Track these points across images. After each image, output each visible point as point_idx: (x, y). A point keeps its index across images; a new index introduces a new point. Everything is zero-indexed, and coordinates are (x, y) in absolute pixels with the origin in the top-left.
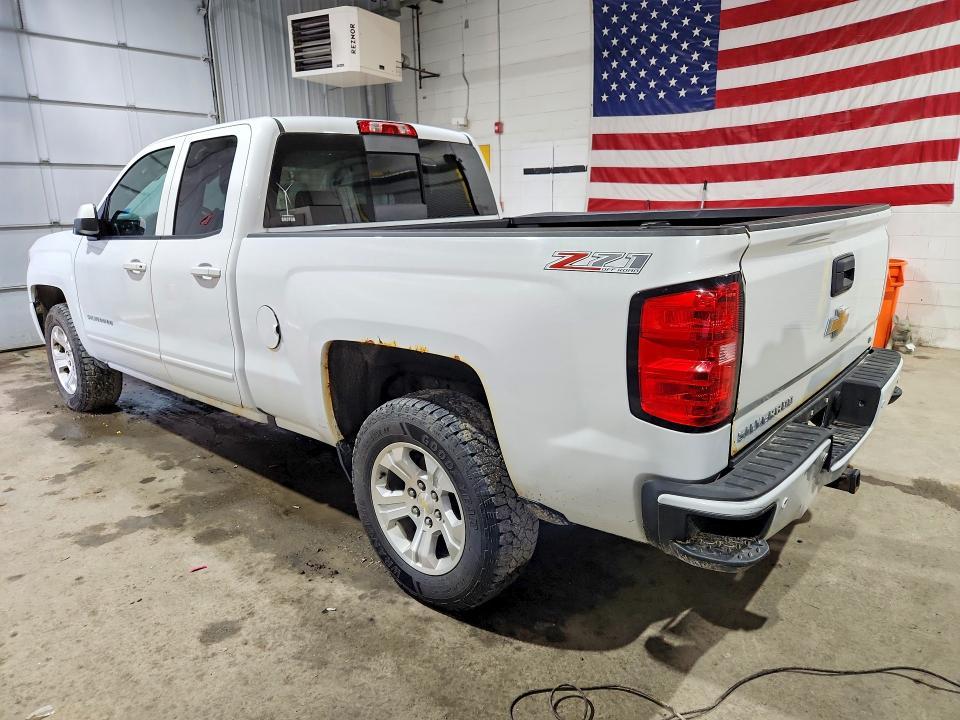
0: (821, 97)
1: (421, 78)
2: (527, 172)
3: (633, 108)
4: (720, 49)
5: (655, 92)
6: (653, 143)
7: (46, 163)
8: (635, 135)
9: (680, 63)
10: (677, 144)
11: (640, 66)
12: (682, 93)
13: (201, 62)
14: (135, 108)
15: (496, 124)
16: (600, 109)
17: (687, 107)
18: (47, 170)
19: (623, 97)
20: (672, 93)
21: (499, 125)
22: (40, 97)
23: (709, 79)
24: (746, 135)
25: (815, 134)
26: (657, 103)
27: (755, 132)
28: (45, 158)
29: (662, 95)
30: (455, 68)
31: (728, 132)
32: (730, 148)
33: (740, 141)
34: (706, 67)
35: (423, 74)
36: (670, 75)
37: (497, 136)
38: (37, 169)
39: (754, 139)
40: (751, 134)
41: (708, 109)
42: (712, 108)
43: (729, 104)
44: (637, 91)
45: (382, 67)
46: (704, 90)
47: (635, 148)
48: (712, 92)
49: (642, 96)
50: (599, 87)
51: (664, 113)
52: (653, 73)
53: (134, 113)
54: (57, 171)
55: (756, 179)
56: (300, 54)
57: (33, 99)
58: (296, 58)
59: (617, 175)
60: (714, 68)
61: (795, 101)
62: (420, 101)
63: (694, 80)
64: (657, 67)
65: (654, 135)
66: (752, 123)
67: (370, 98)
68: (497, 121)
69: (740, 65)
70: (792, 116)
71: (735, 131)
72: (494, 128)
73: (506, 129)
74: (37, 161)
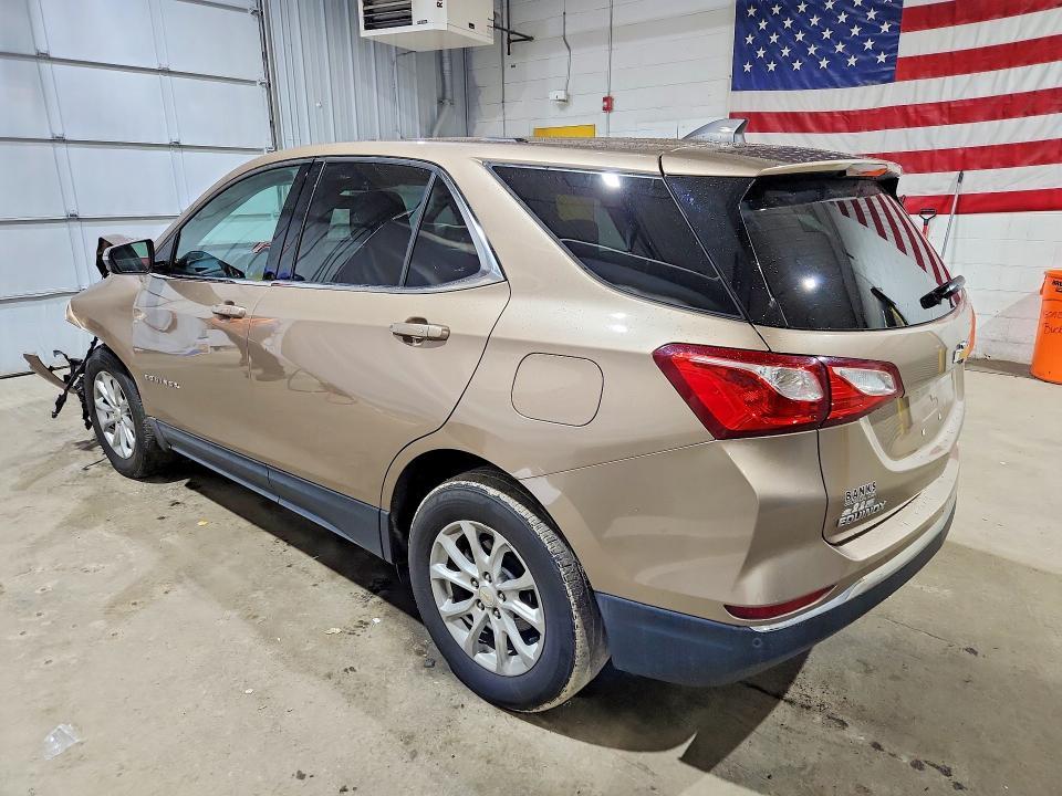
0: (1038, 68)
1: (509, 41)
3: (784, 80)
4: (905, 6)
5: (815, 60)
6: (810, 124)
7: (61, 140)
8: (785, 113)
9: (850, 23)
10: (841, 126)
11: (797, 26)
12: (852, 61)
13: (248, 16)
14: (167, 72)
15: (605, 99)
16: (740, 82)
17: (857, 79)
18: (61, 149)
19: (772, 66)
20: (837, 61)
21: (608, 101)
22: (52, 55)
23: (890, 43)
24: (935, 115)
25: (1027, 114)
26: (817, 74)
27: (947, 112)
28: (58, 133)
29: (824, 63)
30: (553, 28)
31: (911, 110)
32: (911, 131)
33: (926, 122)
34: (885, 28)
35: (512, 37)
36: (836, 38)
37: (604, 114)
38: (49, 147)
39: (945, 119)
40: (942, 113)
41: (885, 82)
42: (891, 80)
43: (914, 76)
44: (792, 59)
45: (471, 26)
46: (882, 58)
47: (785, 130)
48: (891, 60)
49: (797, 65)
50: (741, 53)
51: (826, 87)
52: (814, 35)
53: (167, 78)
54: (75, 150)
55: (945, 171)
56: (370, 7)
57: (43, 57)
58: (366, 12)
60: (896, 30)
61: (1002, 72)
62: (508, 69)
63: (869, 45)
64: (820, 29)
65: (810, 114)
66: (944, 99)
67: (447, 66)
68: (606, 95)
69: (931, 26)
70: (998, 92)
71: (920, 109)
72: (602, 104)
73: (616, 105)
74: (50, 137)
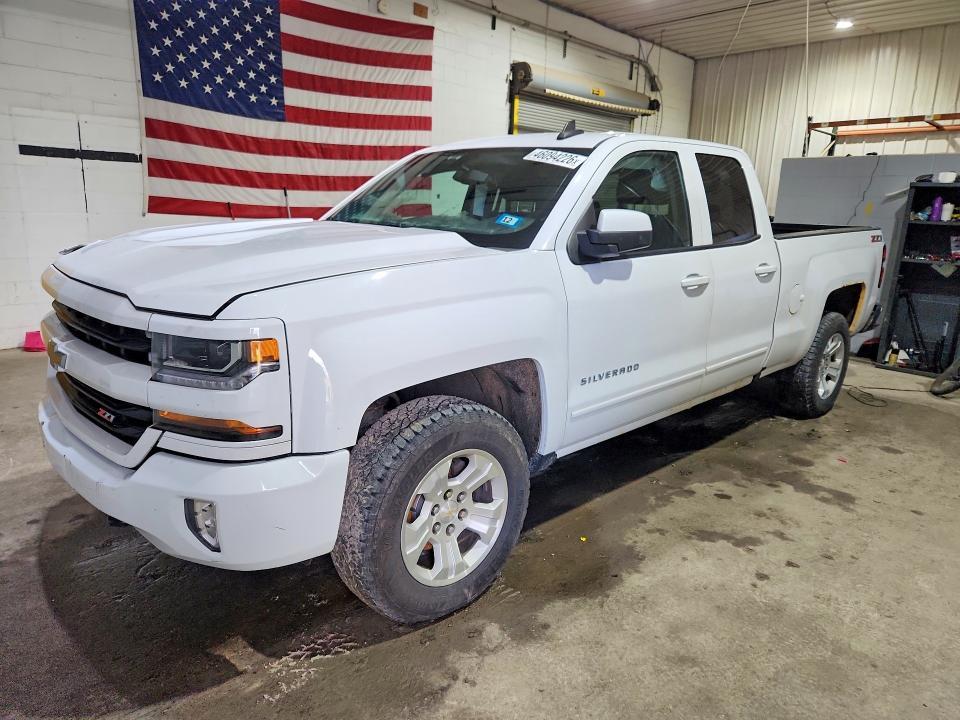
0: (362, 132)
2: (25, 150)
3: (198, 100)
4: (284, 67)
5: (223, 89)
6: (228, 142)
8: (205, 130)
9: (247, 67)
10: (252, 147)
11: (202, 55)
12: (253, 98)
16: (152, 90)
17: (258, 114)
19: (183, 83)
20: (242, 95)
23: (276, 91)
24: (313, 151)
26: (227, 102)
29: (231, 94)
31: (299, 145)
32: (302, 160)
33: (310, 156)
34: (273, 79)
36: (238, 76)
39: (321, 155)
40: (319, 151)
41: (279, 120)
42: (283, 120)
43: (298, 120)
44: (202, 82)
46: (274, 102)
47: (206, 145)
48: (281, 105)
49: (208, 89)
50: (148, 62)
52: (218, 68)
55: (326, 190)
59: (187, 172)
60: (281, 84)
61: (346, 130)
63: (263, 89)
64: (223, 63)
66: (317, 141)
69: (302, 88)
70: (345, 142)
71: (305, 145)
